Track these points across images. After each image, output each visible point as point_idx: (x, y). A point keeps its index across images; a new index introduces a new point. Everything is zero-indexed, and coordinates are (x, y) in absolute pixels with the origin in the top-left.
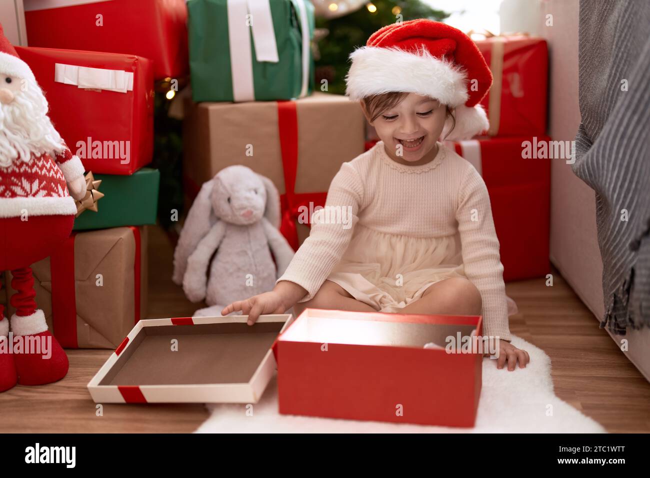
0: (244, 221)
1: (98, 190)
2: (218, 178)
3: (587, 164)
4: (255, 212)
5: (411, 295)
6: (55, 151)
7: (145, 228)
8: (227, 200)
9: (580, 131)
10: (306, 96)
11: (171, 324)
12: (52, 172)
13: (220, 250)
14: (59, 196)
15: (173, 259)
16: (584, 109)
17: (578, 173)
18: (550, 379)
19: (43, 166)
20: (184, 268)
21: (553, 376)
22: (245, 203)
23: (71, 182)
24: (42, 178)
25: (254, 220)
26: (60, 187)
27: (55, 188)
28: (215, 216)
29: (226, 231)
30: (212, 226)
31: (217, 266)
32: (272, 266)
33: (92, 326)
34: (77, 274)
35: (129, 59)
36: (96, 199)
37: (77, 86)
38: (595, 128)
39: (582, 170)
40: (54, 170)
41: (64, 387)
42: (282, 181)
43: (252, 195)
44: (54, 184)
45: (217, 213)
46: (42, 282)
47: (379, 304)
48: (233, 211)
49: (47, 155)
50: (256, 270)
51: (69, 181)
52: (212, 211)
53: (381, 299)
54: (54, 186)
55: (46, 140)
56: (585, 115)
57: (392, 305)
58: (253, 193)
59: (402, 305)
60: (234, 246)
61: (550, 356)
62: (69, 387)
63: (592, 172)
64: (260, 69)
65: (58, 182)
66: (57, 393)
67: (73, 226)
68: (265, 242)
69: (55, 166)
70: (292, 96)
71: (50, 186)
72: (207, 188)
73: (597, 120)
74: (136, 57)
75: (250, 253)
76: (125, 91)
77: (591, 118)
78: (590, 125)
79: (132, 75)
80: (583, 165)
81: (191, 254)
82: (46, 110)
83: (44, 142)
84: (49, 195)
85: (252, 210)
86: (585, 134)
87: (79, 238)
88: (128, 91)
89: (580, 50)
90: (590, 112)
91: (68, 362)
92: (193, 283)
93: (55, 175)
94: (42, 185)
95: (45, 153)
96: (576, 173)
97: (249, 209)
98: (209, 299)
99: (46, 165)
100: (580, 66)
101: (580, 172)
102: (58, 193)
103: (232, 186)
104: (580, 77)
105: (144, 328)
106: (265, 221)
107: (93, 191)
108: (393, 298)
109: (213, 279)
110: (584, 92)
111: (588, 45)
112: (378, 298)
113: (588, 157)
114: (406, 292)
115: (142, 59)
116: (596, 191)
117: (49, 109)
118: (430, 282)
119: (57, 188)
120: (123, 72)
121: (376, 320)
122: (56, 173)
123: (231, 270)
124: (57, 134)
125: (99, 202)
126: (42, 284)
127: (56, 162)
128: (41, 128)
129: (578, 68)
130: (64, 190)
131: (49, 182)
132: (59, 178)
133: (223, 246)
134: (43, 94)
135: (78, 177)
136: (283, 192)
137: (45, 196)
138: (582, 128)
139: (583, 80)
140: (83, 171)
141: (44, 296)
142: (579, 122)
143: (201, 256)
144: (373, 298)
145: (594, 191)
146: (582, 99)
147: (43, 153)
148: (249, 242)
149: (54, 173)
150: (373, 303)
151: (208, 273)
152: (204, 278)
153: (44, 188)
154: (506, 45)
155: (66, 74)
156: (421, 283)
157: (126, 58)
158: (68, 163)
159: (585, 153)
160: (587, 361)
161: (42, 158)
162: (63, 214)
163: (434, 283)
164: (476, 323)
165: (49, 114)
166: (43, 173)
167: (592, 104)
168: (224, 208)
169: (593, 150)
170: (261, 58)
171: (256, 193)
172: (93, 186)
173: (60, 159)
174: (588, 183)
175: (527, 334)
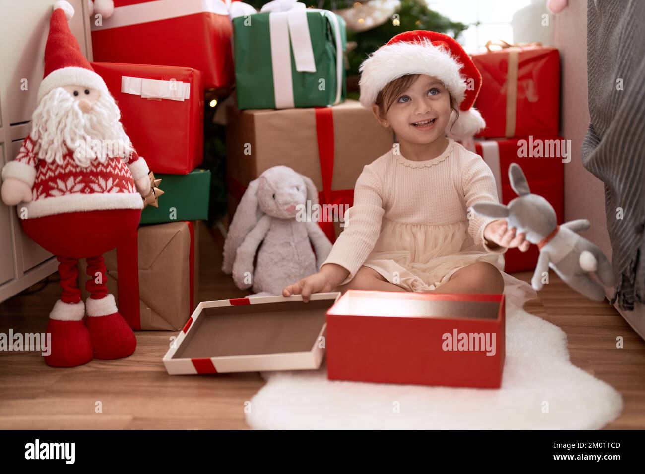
0: (288, 215)
1: (158, 188)
2: (264, 177)
3: (596, 158)
5: (439, 279)
7: (198, 222)
8: (272, 196)
9: (589, 130)
10: (339, 103)
11: (229, 305)
12: (123, 172)
13: (265, 242)
14: (129, 192)
15: (223, 251)
16: (593, 110)
17: (589, 167)
18: (567, 351)
19: (116, 166)
20: (233, 258)
21: (569, 348)
22: (289, 199)
23: (138, 180)
24: (115, 177)
26: (129, 185)
27: (126, 185)
28: (261, 212)
29: (271, 226)
30: (257, 221)
31: (262, 257)
32: (313, 256)
33: (153, 310)
34: (141, 262)
35: (187, 71)
36: (158, 195)
37: (140, 96)
38: (603, 127)
39: (592, 164)
40: (124, 169)
41: (135, 361)
42: (320, 180)
43: (295, 191)
44: (125, 181)
45: (262, 209)
46: (110, 271)
47: (411, 286)
48: (277, 207)
50: (299, 259)
51: (136, 180)
52: (258, 207)
53: (412, 282)
54: (124, 183)
56: (594, 116)
57: (422, 287)
58: (295, 190)
59: (432, 288)
60: (279, 235)
61: (566, 332)
62: (138, 362)
64: (300, 79)
65: (127, 180)
66: (130, 366)
67: (140, 219)
68: (306, 235)
69: (125, 166)
70: (328, 103)
71: (122, 184)
72: (254, 185)
73: (605, 121)
74: (192, 69)
75: (292, 244)
76: (183, 100)
77: (599, 119)
78: (598, 125)
79: (188, 85)
80: (593, 159)
81: (240, 246)
82: (119, 117)
84: (121, 191)
85: (295, 205)
86: (595, 133)
87: (142, 231)
88: (185, 100)
89: (589, 58)
90: (598, 113)
91: (136, 340)
92: (242, 271)
93: (125, 174)
94: (115, 183)
96: (587, 167)
97: (292, 204)
98: (255, 286)
99: (118, 165)
100: (589, 73)
101: (590, 166)
102: (128, 189)
103: (276, 183)
104: (589, 82)
105: (204, 309)
107: (155, 188)
108: (424, 281)
109: (259, 268)
110: (593, 96)
111: (596, 54)
112: (410, 282)
114: (434, 276)
115: (197, 72)
116: (605, 183)
117: (121, 117)
118: (456, 267)
119: (128, 186)
120: (180, 83)
121: (410, 299)
122: (126, 172)
123: (276, 260)
124: (127, 139)
125: (160, 198)
126: (109, 272)
127: (125, 162)
128: (115, 133)
129: (587, 74)
130: (133, 187)
131: (120, 181)
132: (129, 176)
133: (268, 238)
134: (116, 104)
135: (144, 176)
136: (321, 190)
137: (118, 192)
138: (592, 128)
139: (592, 85)
140: (149, 171)
141: (111, 283)
142: (589, 122)
143: (248, 247)
144: (405, 281)
145: (603, 183)
146: (592, 102)
148: (292, 234)
150: (406, 286)
151: (255, 263)
152: (251, 267)
153: (117, 186)
154: (521, 54)
155: (132, 85)
156: (449, 268)
157: (184, 70)
158: (135, 164)
160: (600, 336)
161: (115, 159)
162: (133, 208)
163: (459, 268)
164: (500, 300)
165: (121, 121)
166: (116, 172)
167: (600, 106)
168: (270, 203)
169: (602, 146)
170: (300, 69)
171: (298, 190)
172: (155, 185)
174: (597, 176)
175: (545, 315)
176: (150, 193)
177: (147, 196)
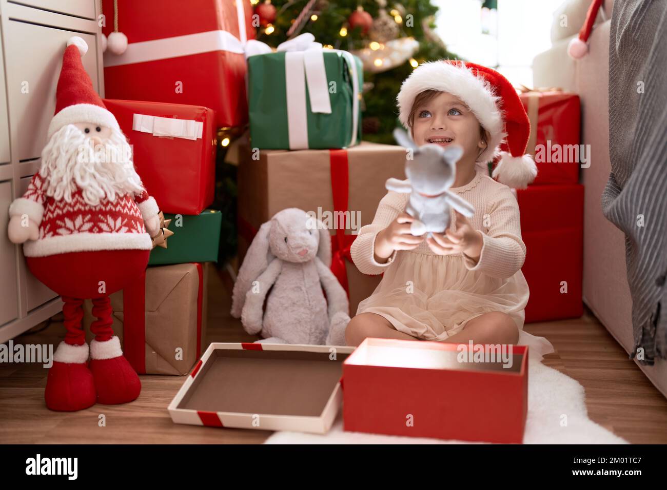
0: (300, 259)
1: (168, 228)
2: (275, 220)
3: (617, 208)
4: (310, 251)
6: (134, 192)
7: (207, 264)
8: (284, 239)
9: (610, 179)
10: (355, 146)
11: (241, 348)
12: (132, 211)
13: (275, 286)
14: (138, 232)
16: (614, 159)
17: (609, 217)
19: (125, 205)
20: (243, 302)
21: (587, 403)
22: (301, 242)
23: (147, 220)
24: (124, 216)
25: (309, 258)
26: (138, 224)
27: (135, 225)
28: (272, 255)
29: (282, 269)
30: (268, 264)
31: (272, 301)
32: (324, 301)
33: (159, 353)
34: (148, 305)
35: (200, 110)
36: (167, 236)
37: (152, 134)
38: (624, 176)
39: (612, 214)
40: (134, 209)
41: (139, 406)
43: (307, 235)
44: (134, 221)
45: (274, 252)
48: (289, 250)
49: (128, 195)
50: (310, 305)
51: (145, 220)
52: (270, 250)
54: (134, 223)
55: (128, 182)
56: (615, 164)
58: (308, 233)
60: (290, 280)
61: (584, 386)
62: (143, 407)
63: (621, 216)
64: (315, 119)
65: (137, 219)
66: (135, 411)
67: (149, 260)
68: (318, 280)
69: (134, 206)
70: (344, 145)
71: (130, 223)
72: (265, 228)
73: (626, 169)
74: (205, 108)
75: (303, 289)
77: (620, 168)
78: (619, 173)
79: (201, 124)
80: (613, 209)
81: (249, 289)
83: (127, 184)
84: (130, 231)
85: (307, 249)
86: (615, 182)
87: (150, 272)
88: (197, 139)
89: (610, 106)
90: (619, 162)
91: (141, 385)
92: (250, 316)
93: (134, 214)
94: (124, 222)
95: (127, 193)
96: (607, 217)
97: (305, 248)
98: (264, 331)
99: (127, 205)
100: (610, 121)
101: (611, 216)
102: (137, 229)
103: (288, 227)
104: (610, 130)
105: (215, 350)
106: (318, 260)
107: (164, 229)
109: (269, 313)
110: (614, 144)
111: (617, 102)
113: (617, 202)
115: (210, 110)
119: (137, 226)
120: (193, 122)
122: (136, 212)
123: (286, 305)
124: (138, 177)
125: (169, 239)
127: (135, 201)
128: (125, 171)
129: (608, 122)
130: (142, 227)
131: (130, 220)
132: (138, 216)
133: (278, 282)
134: (127, 141)
135: (154, 216)
136: (335, 233)
137: (126, 232)
138: (612, 176)
139: (613, 132)
140: (158, 211)
141: (117, 325)
142: (610, 171)
143: (258, 289)
145: (624, 233)
146: (613, 149)
147: (125, 193)
148: (303, 279)
149: (134, 212)
151: (264, 308)
152: (261, 312)
153: (126, 225)
154: (541, 99)
155: (143, 123)
157: (197, 109)
158: (145, 203)
159: (615, 199)
160: (619, 391)
161: (124, 198)
162: (141, 249)
166: (125, 211)
167: (621, 154)
168: (282, 245)
169: (623, 196)
170: (315, 109)
171: (311, 233)
173: (138, 200)
174: (617, 226)
175: (562, 367)
176: (160, 233)
177: (156, 236)
